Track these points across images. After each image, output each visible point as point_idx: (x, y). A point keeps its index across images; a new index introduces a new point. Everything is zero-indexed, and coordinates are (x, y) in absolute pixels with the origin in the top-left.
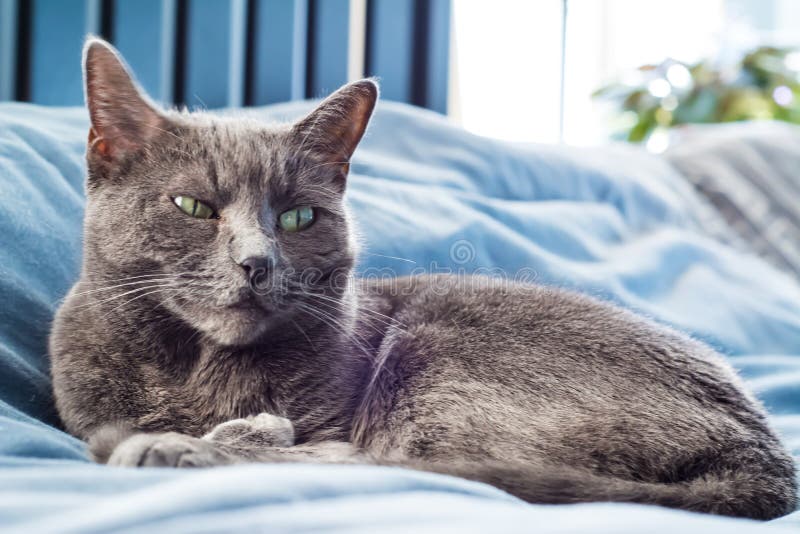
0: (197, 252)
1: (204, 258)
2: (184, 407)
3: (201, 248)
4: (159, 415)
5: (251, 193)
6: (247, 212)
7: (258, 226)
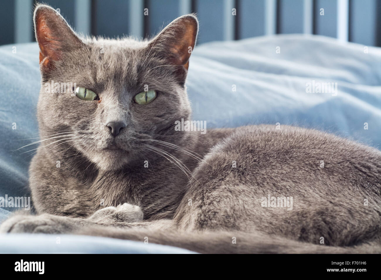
0: (84, 119)
1: (88, 123)
2: (87, 201)
3: (86, 117)
4: (73, 205)
5: (115, 85)
6: (112, 95)
7: (118, 103)
